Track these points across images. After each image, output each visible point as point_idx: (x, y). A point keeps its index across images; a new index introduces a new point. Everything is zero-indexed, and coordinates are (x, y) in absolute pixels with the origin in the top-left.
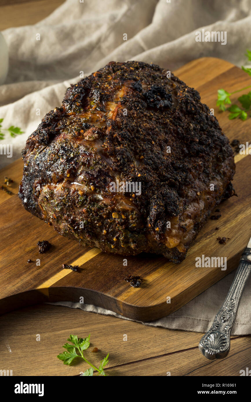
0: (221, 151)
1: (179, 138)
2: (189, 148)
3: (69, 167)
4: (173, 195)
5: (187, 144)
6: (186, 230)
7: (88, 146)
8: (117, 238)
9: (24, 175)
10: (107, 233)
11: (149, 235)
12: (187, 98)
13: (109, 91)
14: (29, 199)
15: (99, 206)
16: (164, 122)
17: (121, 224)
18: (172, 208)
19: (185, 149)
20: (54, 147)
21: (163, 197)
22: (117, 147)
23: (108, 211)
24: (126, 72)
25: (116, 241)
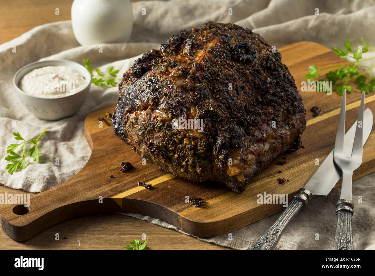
0: (292, 105)
1: (255, 87)
2: (263, 96)
3: (153, 96)
4: (239, 131)
5: (262, 94)
6: (247, 163)
7: (172, 80)
8: (187, 162)
9: (118, 104)
10: (178, 157)
11: (214, 163)
12: (269, 56)
13: (201, 42)
14: (119, 125)
15: (174, 132)
16: (244, 72)
17: (191, 149)
18: (236, 141)
19: (259, 97)
20: (144, 80)
21: (230, 131)
22: (197, 84)
23: (181, 137)
24: (220, 30)
25: (186, 165)
